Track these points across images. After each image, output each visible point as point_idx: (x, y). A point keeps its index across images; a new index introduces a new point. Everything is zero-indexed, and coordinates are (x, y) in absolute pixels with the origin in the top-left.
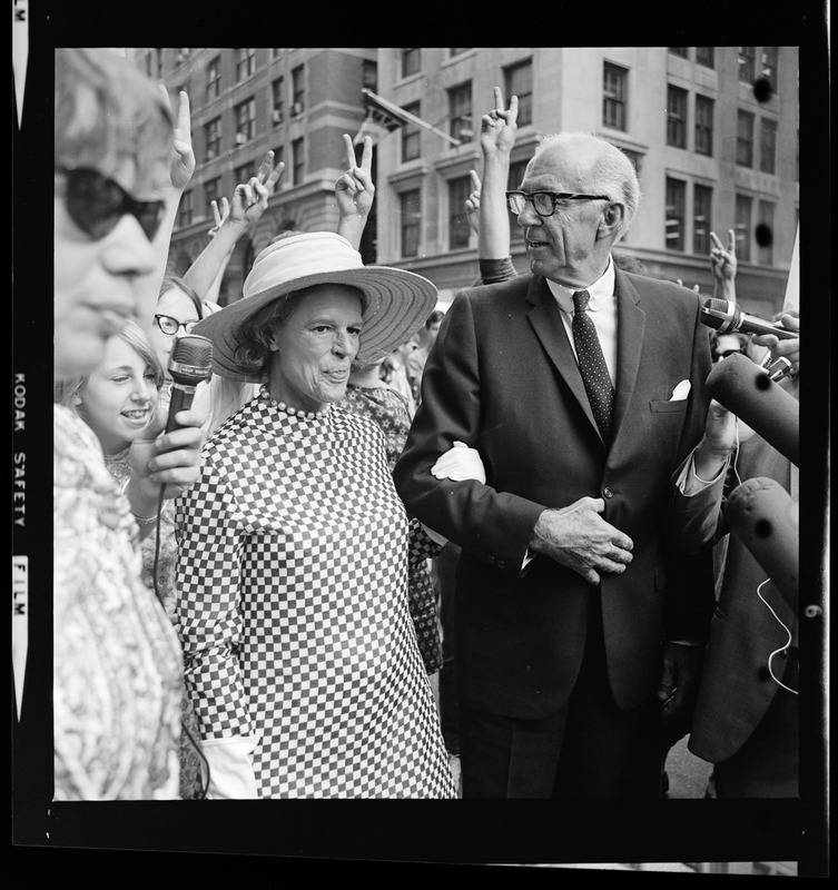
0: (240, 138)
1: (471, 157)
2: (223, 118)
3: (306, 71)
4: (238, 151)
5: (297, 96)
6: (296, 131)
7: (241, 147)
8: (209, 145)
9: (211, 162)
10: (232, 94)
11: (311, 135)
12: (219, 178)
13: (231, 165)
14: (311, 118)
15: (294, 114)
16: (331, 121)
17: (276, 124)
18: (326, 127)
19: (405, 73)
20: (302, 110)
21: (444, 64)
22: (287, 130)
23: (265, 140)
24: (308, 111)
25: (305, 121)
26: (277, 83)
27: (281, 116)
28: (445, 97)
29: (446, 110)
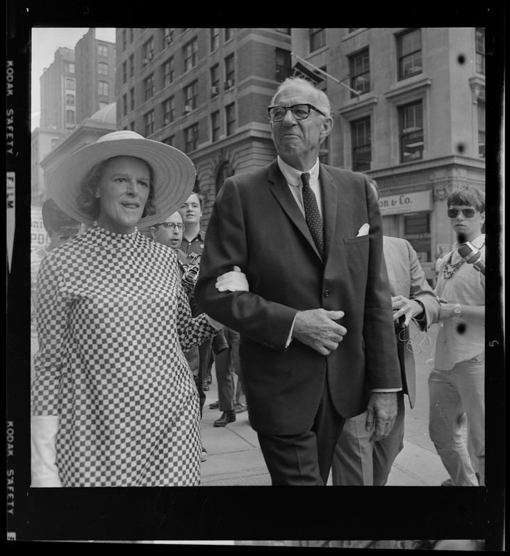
0: (188, 108)
1: (371, 101)
2: (176, 96)
3: (236, 57)
4: (186, 117)
5: (229, 75)
6: (228, 99)
7: (188, 114)
8: (165, 116)
9: (167, 126)
10: (181, 80)
11: (239, 101)
12: (173, 136)
13: (182, 127)
14: (240, 89)
15: (227, 88)
16: (255, 89)
17: (213, 96)
18: (252, 93)
19: (312, 50)
20: (233, 84)
21: (345, 38)
22: (222, 99)
23: (206, 108)
24: (237, 84)
25: (235, 91)
26: (214, 69)
27: (217, 90)
28: (346, 61)
29: (347, 71)
